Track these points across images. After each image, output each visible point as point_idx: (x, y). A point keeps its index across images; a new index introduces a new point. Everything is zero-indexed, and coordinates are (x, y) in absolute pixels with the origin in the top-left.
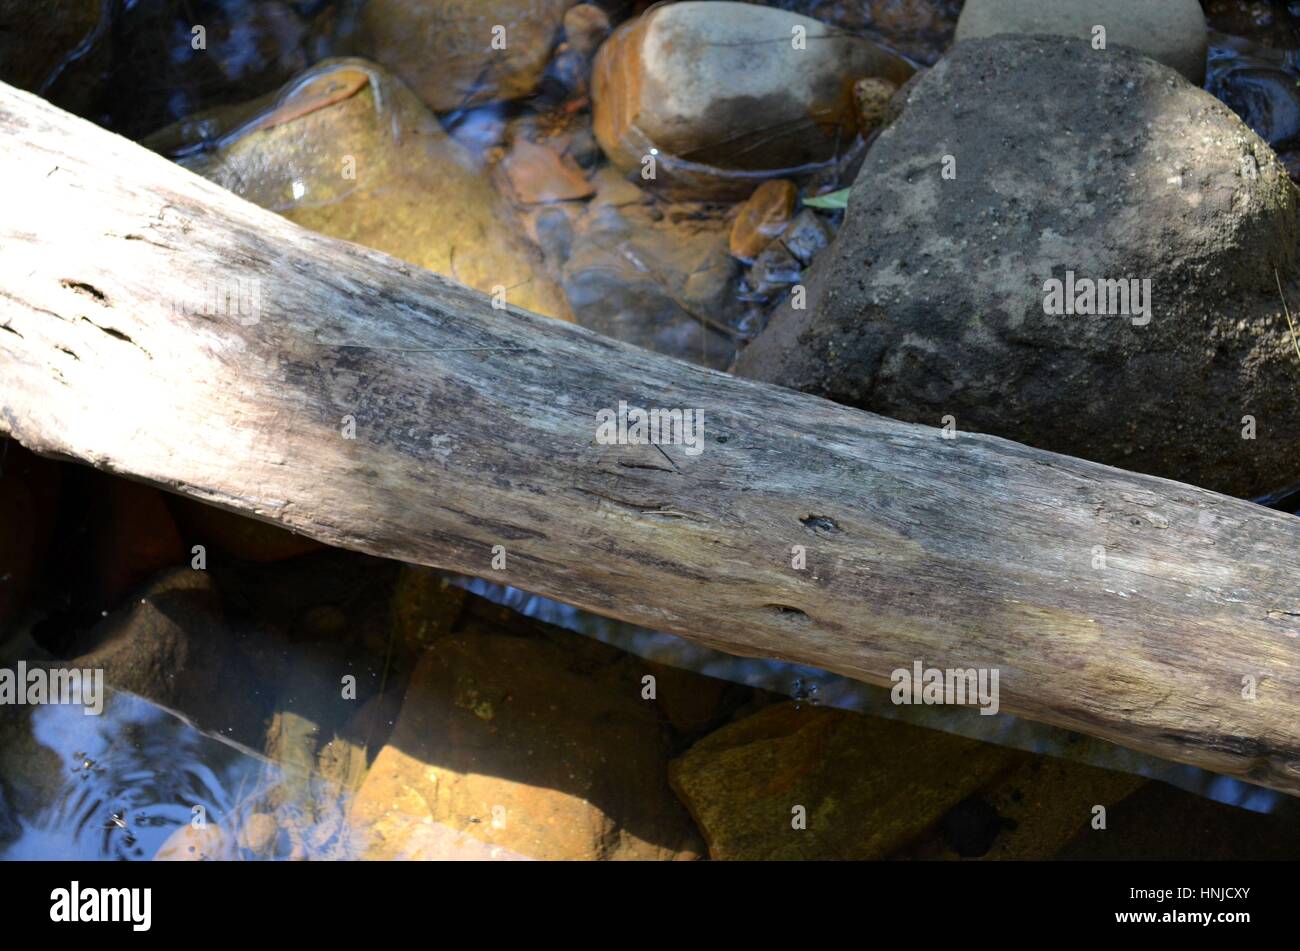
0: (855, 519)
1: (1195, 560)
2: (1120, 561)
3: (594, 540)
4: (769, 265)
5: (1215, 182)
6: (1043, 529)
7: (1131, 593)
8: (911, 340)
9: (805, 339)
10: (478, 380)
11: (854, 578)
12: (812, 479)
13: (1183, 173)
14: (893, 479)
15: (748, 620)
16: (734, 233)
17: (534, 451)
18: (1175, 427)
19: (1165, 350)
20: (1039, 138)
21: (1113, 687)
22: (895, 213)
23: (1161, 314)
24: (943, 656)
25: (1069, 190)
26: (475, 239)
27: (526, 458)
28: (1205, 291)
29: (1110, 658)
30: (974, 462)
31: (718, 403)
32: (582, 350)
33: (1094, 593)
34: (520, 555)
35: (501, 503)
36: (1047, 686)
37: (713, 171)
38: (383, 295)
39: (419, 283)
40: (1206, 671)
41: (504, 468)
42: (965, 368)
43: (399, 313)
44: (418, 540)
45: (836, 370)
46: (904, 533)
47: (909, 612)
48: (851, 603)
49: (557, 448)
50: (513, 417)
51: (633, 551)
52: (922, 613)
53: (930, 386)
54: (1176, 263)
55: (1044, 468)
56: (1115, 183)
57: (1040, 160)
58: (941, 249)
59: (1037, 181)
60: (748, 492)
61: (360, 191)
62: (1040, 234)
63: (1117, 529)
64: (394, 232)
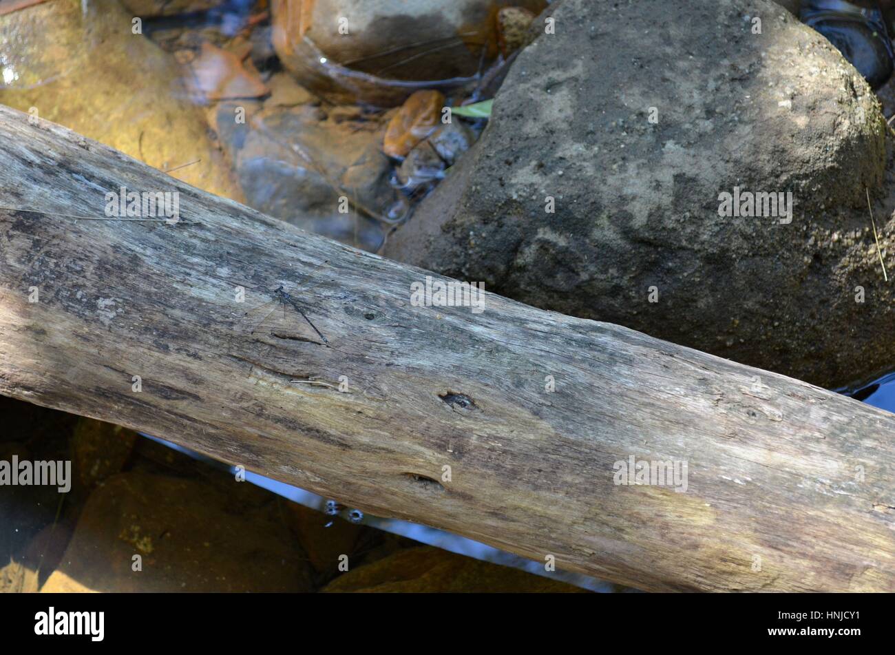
0: (490, 398)
1: (807, 453)
2: (737, 450)
3: (245, 405)
4: (417, 162)
5: (821, 107)
6: (665, 416)
7: (746, 481)
8: (545, 234)
9: (448, 228)
10: (144, 249)
11: (487, 453)
12: (452, 358)
13: (793, 97)
14: (528, 361)
15: (386, 486)
16: (387, 135)
17: (193, 318)
18: (772, 324)
19: (768, 255)
20: (665, 60)
21: (725, 568)
22: (535, 119)
23: (767, 223)
24: (565, 529)
25: (690, 108)
26: (162, 127)
27: (185, 324)
28: (807, 204)
29: (723, 541)
30: (603, 350)
31: (367, 282)
32: (243, 226)
33: (711, 479)
34: (176, 414)
35: (160, 366)
36: (663, 563)
37: (373, 79)
38: (61, 165)
39: (96, 156)
40: (813, 558)
41: (164, 333)
42: (592, 262)
43: (75, 184)
44: (81, 395)
45: (474, 257)
46: (535, 414)
47: (537, 487)
48: (483, 476)
49: (214, 316)
50: (175, 285)
51: (281, 416)
52: (549, 489)
53: (558, 276)
54: (784, 178)
55: (668, 358)
56: (732, 103)
57: (665, 80)
58: (575, 154)
59: (663, 98)
60: (391, 367)
61: (63, 79)
62: (664, 145)
63: (735, 419)
64: (91, 116)
